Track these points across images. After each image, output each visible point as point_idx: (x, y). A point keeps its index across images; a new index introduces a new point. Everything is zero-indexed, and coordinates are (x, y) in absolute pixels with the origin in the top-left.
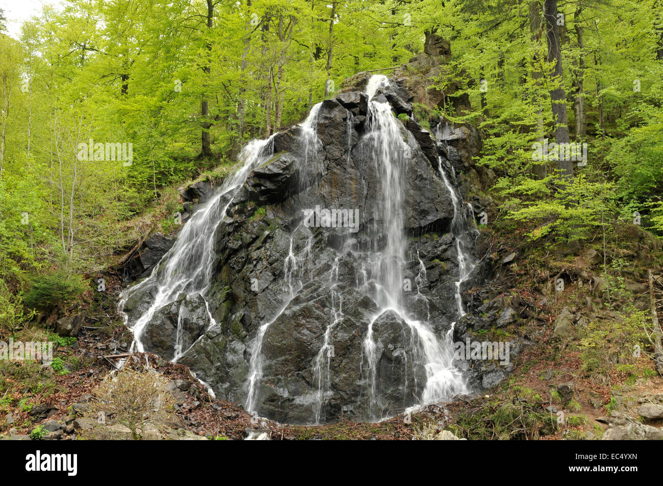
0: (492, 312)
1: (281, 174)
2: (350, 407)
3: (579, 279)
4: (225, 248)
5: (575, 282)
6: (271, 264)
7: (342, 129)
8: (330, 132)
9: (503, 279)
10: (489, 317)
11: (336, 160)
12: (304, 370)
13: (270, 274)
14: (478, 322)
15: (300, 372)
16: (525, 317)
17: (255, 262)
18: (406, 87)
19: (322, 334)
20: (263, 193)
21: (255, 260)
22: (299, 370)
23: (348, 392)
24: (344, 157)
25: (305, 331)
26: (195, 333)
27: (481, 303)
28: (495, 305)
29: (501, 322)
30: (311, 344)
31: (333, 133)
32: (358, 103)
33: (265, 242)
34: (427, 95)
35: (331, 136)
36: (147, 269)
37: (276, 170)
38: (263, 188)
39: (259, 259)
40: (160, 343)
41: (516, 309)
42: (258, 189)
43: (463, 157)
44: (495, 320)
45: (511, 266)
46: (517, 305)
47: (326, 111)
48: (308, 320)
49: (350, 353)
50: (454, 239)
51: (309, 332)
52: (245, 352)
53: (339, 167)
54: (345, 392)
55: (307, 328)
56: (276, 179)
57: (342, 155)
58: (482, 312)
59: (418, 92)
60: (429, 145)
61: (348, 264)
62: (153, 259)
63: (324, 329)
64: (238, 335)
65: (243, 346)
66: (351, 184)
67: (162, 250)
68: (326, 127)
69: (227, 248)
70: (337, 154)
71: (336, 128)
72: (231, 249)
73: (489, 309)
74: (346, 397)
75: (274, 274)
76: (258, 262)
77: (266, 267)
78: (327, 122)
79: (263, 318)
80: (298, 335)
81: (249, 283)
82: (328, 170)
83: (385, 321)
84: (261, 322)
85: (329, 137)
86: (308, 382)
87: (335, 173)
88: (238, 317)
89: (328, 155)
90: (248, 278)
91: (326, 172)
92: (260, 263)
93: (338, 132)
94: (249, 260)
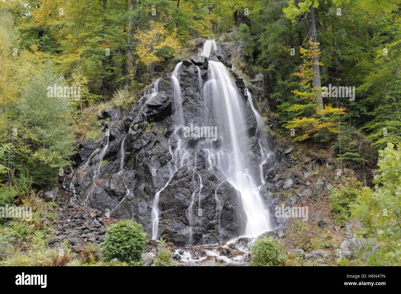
0: (280, 181)
1: (162, 105)
2: (207, 235)
3: (327, 163)
5: (324, 164)
7: (194, 78)
8: (188, 80)
9: (285, 162)
10: (279, 184)
11: (191, 96)
12: (182, 216)
13: (159, 163)
14: (273, 187)
15: (180, 217)
16: (298, 184)
17: (150, 157)
18: (226, 49)
19: (190, 196)
20: (151, 116)
21: (150, 155)
22: (179, 216)
23: (206, 227)
24: (196, 94)
25: (181, 195)
26: (120, 197)
27: (274, 176)
28: (282, 178)
29: (285, 187)
30: (185, 202)
31: (189, 80)
32: (203, 63)
33: (155, 144)
34: (238, 53)
35: (188, 82)
36: (84, 160)
37: (159, 103)
38: (152, 113)
39: (152, 155)
40: (101, 204)
41: (293, 179)
42: (149, 114)
43: (261, 91)
44: (282, 186)
45: (290, 155)
46: (294, 177)
47: (185, 67)
48: (183, 189)
49: (206, 206)
50: (257, 140)
51: (183, 195)
52: (148, 207)
53: (193, 100)
54: (204, 227)
55: (182, 193)
56: (159, 108)
57: (194, 93)
58: (275, 182)
59: (234, 51)
60: (243, 85)
61: (201, 156)
62: (87, 155)
63: (192, 193)
64: (144, 198)
65: (147, 204)
66: (200, 110)
67: (92, 149)
68: (185, 77)
69: (133, 149)
70: (192, 92)
71: (191, 77)
72: (136, 149)
73: (279, 180)
74: (205, 230)
75: (161, 163)
76: (151, 157)
77: (156, 159)
78: (186, 74)
79: (157, 188)
80: (178, 197)
81: (148, 168)
82: (187, 101)
83: (224, 188)
84: (156, 191)
85: (187, 83)
86: (184, 223)
87: (191, 104)
88: (142, 188)
89: (187, 93)
90: (147, 166)
91: (186, 103)
92: (153, 157)
93: (192, 79)
94: (146, 155)
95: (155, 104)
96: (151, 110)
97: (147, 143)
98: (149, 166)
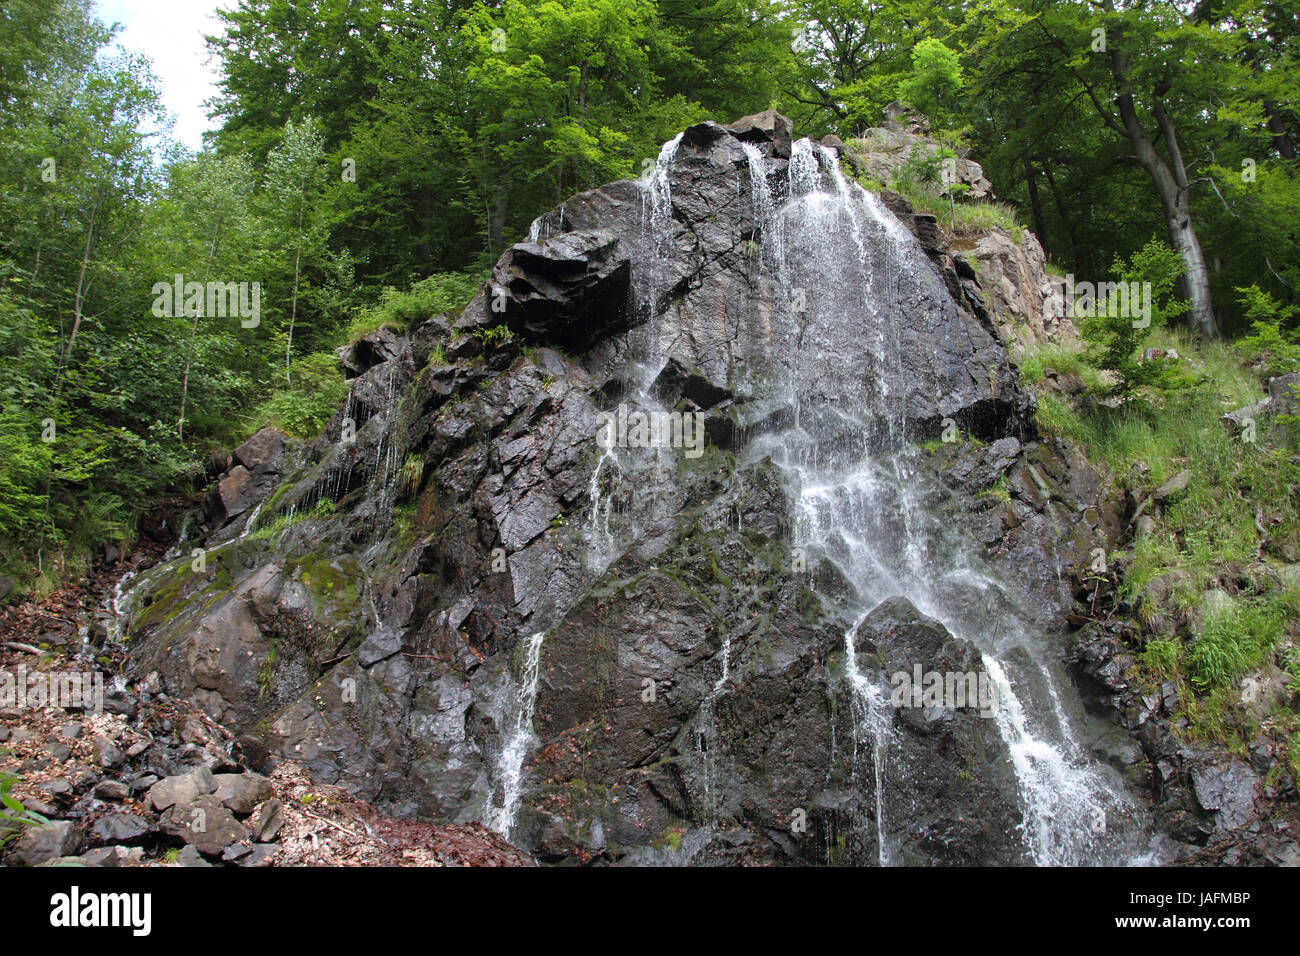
4: (428, 438)
6: (552, 474)
7: (734, 185)
8: (704, 194)
11: (721, 254)
12: (654, 766)
13: (550, 500)
15: (643, 772)
17: (507, 470)
20: (534, 307)
21: (510, 462)
22: (636, 765)
24: (739, 247)
25: (655, 647)
30: (674, 683)
31: (712, 194)
32: (770, 132)
33: (537, 419)
35: (707, 200)
36: (235, 517)
37: (570, 254)
38: (535, 296)
39: (520, 462)
42: (523, 296)
47: (691, 151)
48: (663, 614)
52: (472, 711)
53: (728, 271)
55: (661, 639)
56: (569, 277)
57: (734, 245)
61: (767, 482)
62: (253, 495)
63: (714, 641)
64: (455, 665)
65: (466, 694)
66: (759, 311)
67: (276, 471)
68: (695, 180)
69: (433, 438)
70: (722, 240)
71: (718, 183)
72: (448, 439)
74: (788, 848)
75: (562, 500)
76: (515, 470)
77: (539, 482)
78: (695, 168)
79: (527, 618)
80: (633, 657)
81: (491, 522)
82: (702, 277)
83: (890, 623)
84: (523, 630)
85: (701, 203)
86: (666, 803)
87: (718, 284)
88: (455, 616)
89: (702, 243)
90: (488, 509)
91: (697, 283)
92: (523, 471)
93: (725, 191)
94: (493, 467)
95: (549, 256)
96: (534, 283)
97: (505, 416)
98: (495, 510)
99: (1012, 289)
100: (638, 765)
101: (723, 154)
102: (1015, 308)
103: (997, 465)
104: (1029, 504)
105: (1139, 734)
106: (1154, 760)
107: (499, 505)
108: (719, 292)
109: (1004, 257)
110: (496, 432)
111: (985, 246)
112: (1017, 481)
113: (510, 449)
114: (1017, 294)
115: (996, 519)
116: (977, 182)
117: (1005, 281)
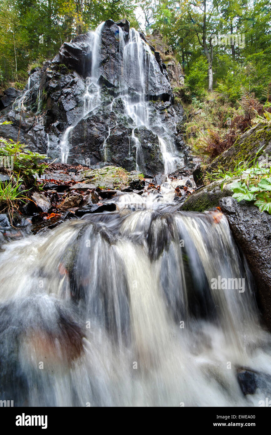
4: (48, 88)
8: (109, 38)
11: (113, 54)
12: (95, 151)
13: (75, 102)
17: (65, 95)
19: (106, 132)
20: (70, 60)
30: (99, 136)
32: (125, 24)
36: (6, 107)
38: (71, 57)
47: (107, 26)
48: (97, 124)
49: (122, 143)
50: (171, 105)
52: (59, 141)
53: (114, 59)
55: (96, 128)
57: (116, 52)
60: (159, 59)
62: (10, 102)
63: (107, 129)
64: (55, 133)
65: (58, 138)
67: (15, 97)
68: (107, 34)
70: (113, 51)
71: (112, 36)
72: (51, 87)
75: (77, 102)
76: (67, 95)
77: (72, 98)
79: (70, 124)
80: (91, 131)
81: (62, 105)
82: (109, 59)
84: (68, 126)
85: (109, 41)
86: (97, 158)
87: (112, 62)
88: (55, 124)
89: (109, 51)
90: (61, 102)
91: (107, 60)
92: (69, 96)
93: (114, 38)
94: (62, 94)
95: (73, 47)
96: (70, 54)
97: (65, 84)
98: (63, 103)
99: (174, 73)
100: (92, 151)
101: (113, 28)
102: (174, 77)
103: (166, 106)
104: (171, 114)
105: (184, 153)
106: (186, 157)
107: (63, 102)
108: (112, 63)
109: (173, 66)
110: (63, 87)
111: (170, 63)
112: (169, 110)
113: (65, 90)
114: (174, 75)
115: (164, 116)
116: (171, 51)
117: (173, 71)
